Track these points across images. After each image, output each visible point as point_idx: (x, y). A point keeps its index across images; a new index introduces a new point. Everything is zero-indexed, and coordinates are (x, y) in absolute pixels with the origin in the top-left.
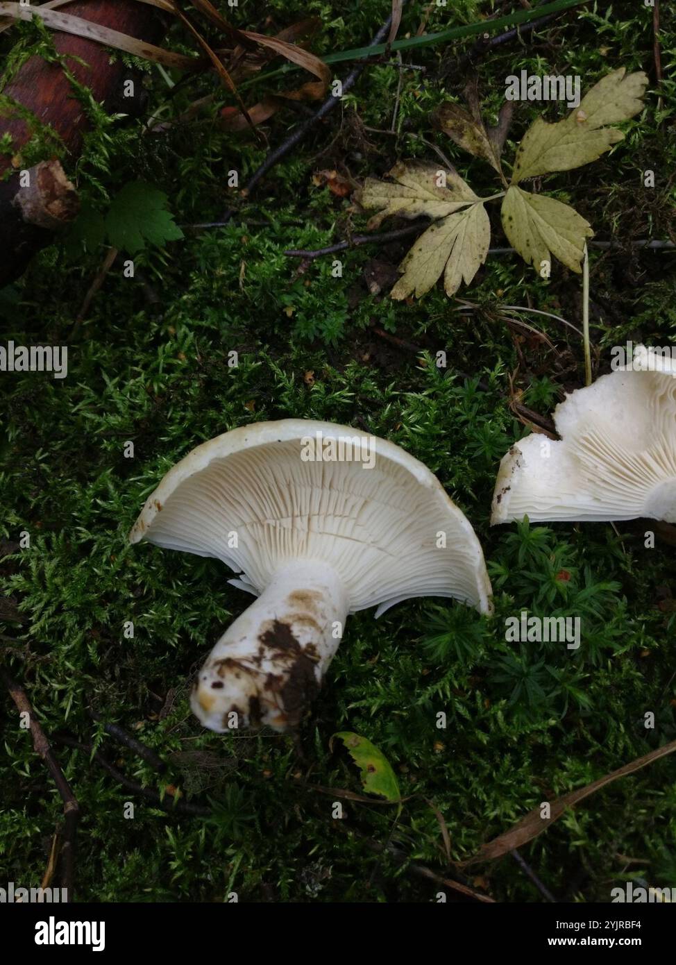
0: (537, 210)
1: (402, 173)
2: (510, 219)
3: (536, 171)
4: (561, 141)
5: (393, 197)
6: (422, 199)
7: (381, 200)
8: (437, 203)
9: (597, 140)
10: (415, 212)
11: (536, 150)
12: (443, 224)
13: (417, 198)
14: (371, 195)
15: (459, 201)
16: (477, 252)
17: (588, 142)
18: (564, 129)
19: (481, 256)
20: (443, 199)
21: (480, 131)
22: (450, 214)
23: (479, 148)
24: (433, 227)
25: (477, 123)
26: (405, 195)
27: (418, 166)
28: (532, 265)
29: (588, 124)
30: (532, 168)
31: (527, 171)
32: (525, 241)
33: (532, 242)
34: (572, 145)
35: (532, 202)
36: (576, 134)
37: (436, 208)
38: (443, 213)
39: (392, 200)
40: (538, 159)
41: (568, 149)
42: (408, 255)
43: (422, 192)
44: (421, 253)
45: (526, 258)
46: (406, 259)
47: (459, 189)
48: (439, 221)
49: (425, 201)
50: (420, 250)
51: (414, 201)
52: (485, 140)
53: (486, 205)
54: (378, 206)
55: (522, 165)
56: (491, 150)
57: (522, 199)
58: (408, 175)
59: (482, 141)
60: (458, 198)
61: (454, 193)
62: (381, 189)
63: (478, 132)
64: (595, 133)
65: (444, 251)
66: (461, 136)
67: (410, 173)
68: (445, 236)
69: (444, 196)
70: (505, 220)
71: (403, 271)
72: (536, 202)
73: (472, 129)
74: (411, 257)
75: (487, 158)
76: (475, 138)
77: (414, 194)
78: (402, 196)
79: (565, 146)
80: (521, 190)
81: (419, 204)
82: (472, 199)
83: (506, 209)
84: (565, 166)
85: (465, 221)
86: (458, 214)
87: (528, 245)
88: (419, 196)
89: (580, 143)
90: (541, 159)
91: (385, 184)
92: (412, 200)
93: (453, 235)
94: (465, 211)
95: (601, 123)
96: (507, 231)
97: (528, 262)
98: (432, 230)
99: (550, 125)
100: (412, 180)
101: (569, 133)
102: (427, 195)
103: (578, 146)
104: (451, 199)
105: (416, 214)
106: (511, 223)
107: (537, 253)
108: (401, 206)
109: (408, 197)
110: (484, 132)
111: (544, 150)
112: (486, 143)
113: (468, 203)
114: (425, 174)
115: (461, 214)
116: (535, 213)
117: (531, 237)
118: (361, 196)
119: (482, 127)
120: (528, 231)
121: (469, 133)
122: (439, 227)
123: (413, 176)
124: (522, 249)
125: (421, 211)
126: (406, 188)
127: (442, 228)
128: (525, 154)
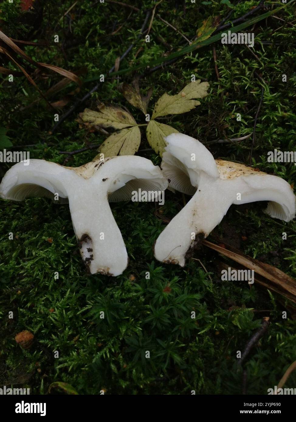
0: (162, 130)
1: (103, 108)
2: (150, 133)
3: (163, 114)
4: (175, 103)
5: (98, 118)
6: (111, 120)
7: (92, 118)
8: (117, 123)
9: (190, 104)
10: (107, 125)
11: (163, 105)
12: (120, 133)
13: (109, 119)
14: (88, 115)
15: (127, 124)
16: (134, 147)
17: (186, 104)
18: (176, 98)
19: (136, 149)
20: (121, 122)
21: (139, 97)
22: (123, 129)
23: (138, 104)
24: (115, 133)
25: (138, 94)
26: (103, 117)
27: (111, 106)
28: (159, 155)
29: (186, 97)
30: (161, 113)
31: (159, 114)
32: (156, 143)
33: (159, 144)
34: (179, 105)
35: (160, 127)
36: (181, 100)
37: (117, 125)
38: (120, 128)
39: (97, 119)
40: (164, 109)
41: (177, 106)
42: (102, 144)
43: (111, 117)
44: (109, 144)
45: (156, 151)
46: (101, 146)
47: (128, 118)
48: (118, 131)
49: (112, 121)
50: (108, 143)
51: (107, 121)
52: (140, 101)
53: (140, 127)
54: (90, 121)
55: (157, 111)
56: (143, 105)
57: (156, 126)
58: (106, 109)
59: (139, 101)
60: (127, 122)
61: (125, 120)
62: (92, 114)
63: (138, 98)
64: (189, 101)
65: (119, 144)
66: (130, 98)
67: (107, 108)
68: (120, 138)
69: (121, 121)
70: (148, 134)
71: (99, 152)
72: (162, 127)
73: (135, 96)
74: (104, 145)
75: (141, 108)
76: (136, 100)
77: (107, 118)
78: (102, 118)
79: (177, 105)
80: (156, 122)
81: (109, 122)
82: (133, 124)
83: (148, 129)
84: (176, 112)
85: (129, 133)
86: (127, 129)
87: (158, 145)
88: (110, 119)
89: (183, 104)
90: (166, 109)
91: (94, 112)
92: (106, 120)
93: (124, 138)
94: (130, 129)
95: (191, 98)
96: (148, 138)
97: (157, 153)
98: (115, 135)
99: (170, 96)
100: (107, 111)
101: (178, 100)
102: (114, 119)
103: (182, 105)
104: (124, 122)
105: (108, 126)
106: (151, 135)
107: (161, 148)
108: (101, 122)
109: (105, 119)
110: (140, 98)
111: (167, 106)
112: (141, 102)
113: (131, 125)
114: (113, 110)
115: (128, 129)
116: (162, 131)
117: (159, 142)
118: (83, 115)
119: (140, 96)
120: (158, 139)
121: (134, 97)
122: (118, 133)
123: (108, 110)
124: (155, 147)
125: (110, 125)
126: (104, 115)
127: (119, 134)
128: (159, 107)
